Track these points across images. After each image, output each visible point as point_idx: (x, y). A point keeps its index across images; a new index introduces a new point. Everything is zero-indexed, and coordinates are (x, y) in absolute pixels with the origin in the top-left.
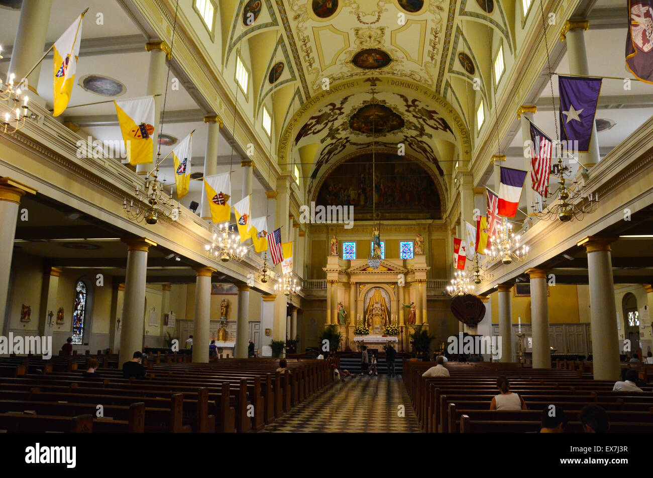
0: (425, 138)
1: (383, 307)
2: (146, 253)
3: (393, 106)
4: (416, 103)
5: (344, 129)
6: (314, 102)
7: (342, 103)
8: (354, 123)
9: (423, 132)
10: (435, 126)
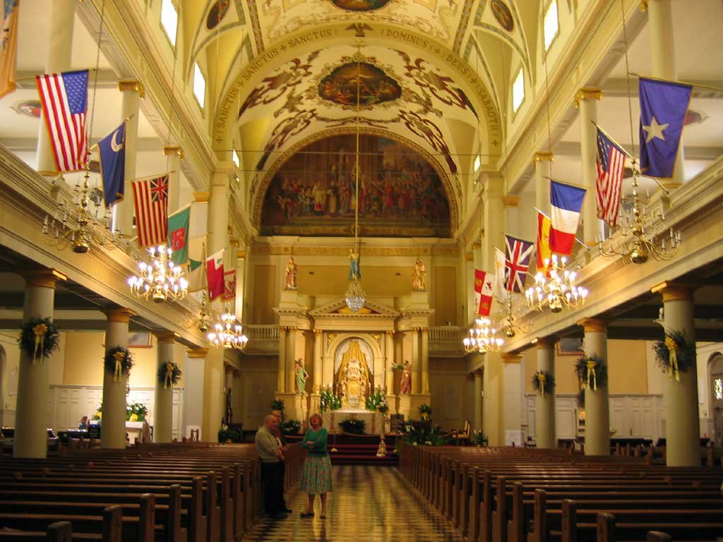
0: (431, 116)
1: (362, 368)
2: (53, 291)
3: (386, 66)
4: (422, 64)
5: (310, 98)
6: (270, 57)
7: (310, 59)
8: (324, 89)
9: (430, 107)
10: (449, 100)
